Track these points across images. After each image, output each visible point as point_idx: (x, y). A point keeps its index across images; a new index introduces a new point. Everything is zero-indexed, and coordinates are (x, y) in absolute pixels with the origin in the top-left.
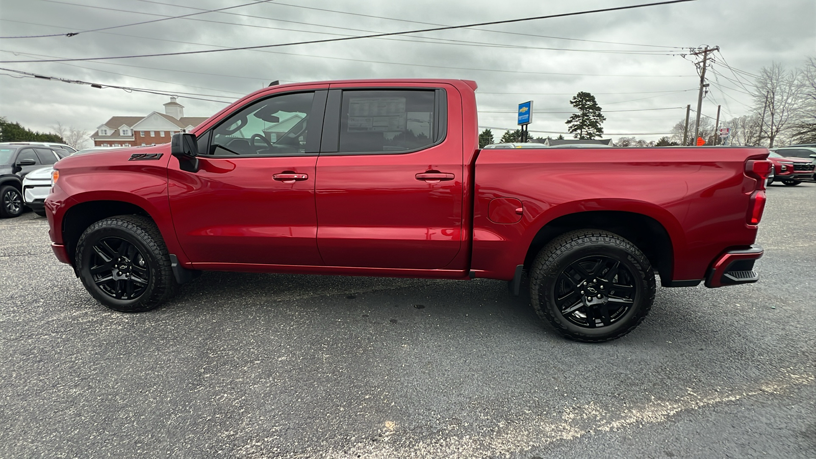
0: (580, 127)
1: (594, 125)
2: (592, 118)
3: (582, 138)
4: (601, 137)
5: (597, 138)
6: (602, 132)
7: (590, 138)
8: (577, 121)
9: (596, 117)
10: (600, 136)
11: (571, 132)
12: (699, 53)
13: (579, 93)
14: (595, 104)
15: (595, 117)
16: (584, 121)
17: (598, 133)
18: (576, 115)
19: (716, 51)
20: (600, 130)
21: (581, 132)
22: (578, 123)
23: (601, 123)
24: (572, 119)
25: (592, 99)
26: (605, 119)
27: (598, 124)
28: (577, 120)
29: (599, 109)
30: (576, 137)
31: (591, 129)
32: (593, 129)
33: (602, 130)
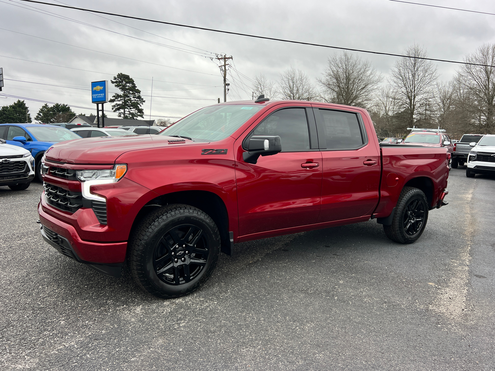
0: (123, 106)
1: (135, 106)
2: (133, 99)
3: (126, 117)
4: (143, 118)
5: (139, 118)
6: (143, 113)
7: (133, 118)
8: (119, 101)
9: (137, 98)
10: (142, 116)
11: (114, 111)
12: (221, 59)
13: (119, 74)
14: (134, 86)
15: (135, 99)
16: (125, 102)
17: (139, 114)
18: (118, 95)
19: (231, 59)
20: (141, 111)
21: (125, 111)
22: (121, 103)
23: (141, 104)
24: (114, 98)
25: (131, 81)
26: (144, 101)
27: (139, 106)
28: (119, 99)
29: (139, 92)
30: (120, 116)
31: (132, 109)
32: (134, 109)
33: (143, 111)
